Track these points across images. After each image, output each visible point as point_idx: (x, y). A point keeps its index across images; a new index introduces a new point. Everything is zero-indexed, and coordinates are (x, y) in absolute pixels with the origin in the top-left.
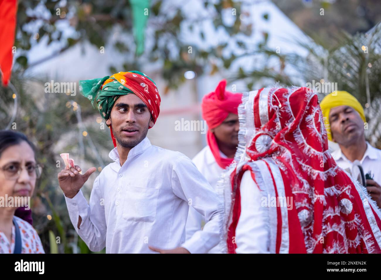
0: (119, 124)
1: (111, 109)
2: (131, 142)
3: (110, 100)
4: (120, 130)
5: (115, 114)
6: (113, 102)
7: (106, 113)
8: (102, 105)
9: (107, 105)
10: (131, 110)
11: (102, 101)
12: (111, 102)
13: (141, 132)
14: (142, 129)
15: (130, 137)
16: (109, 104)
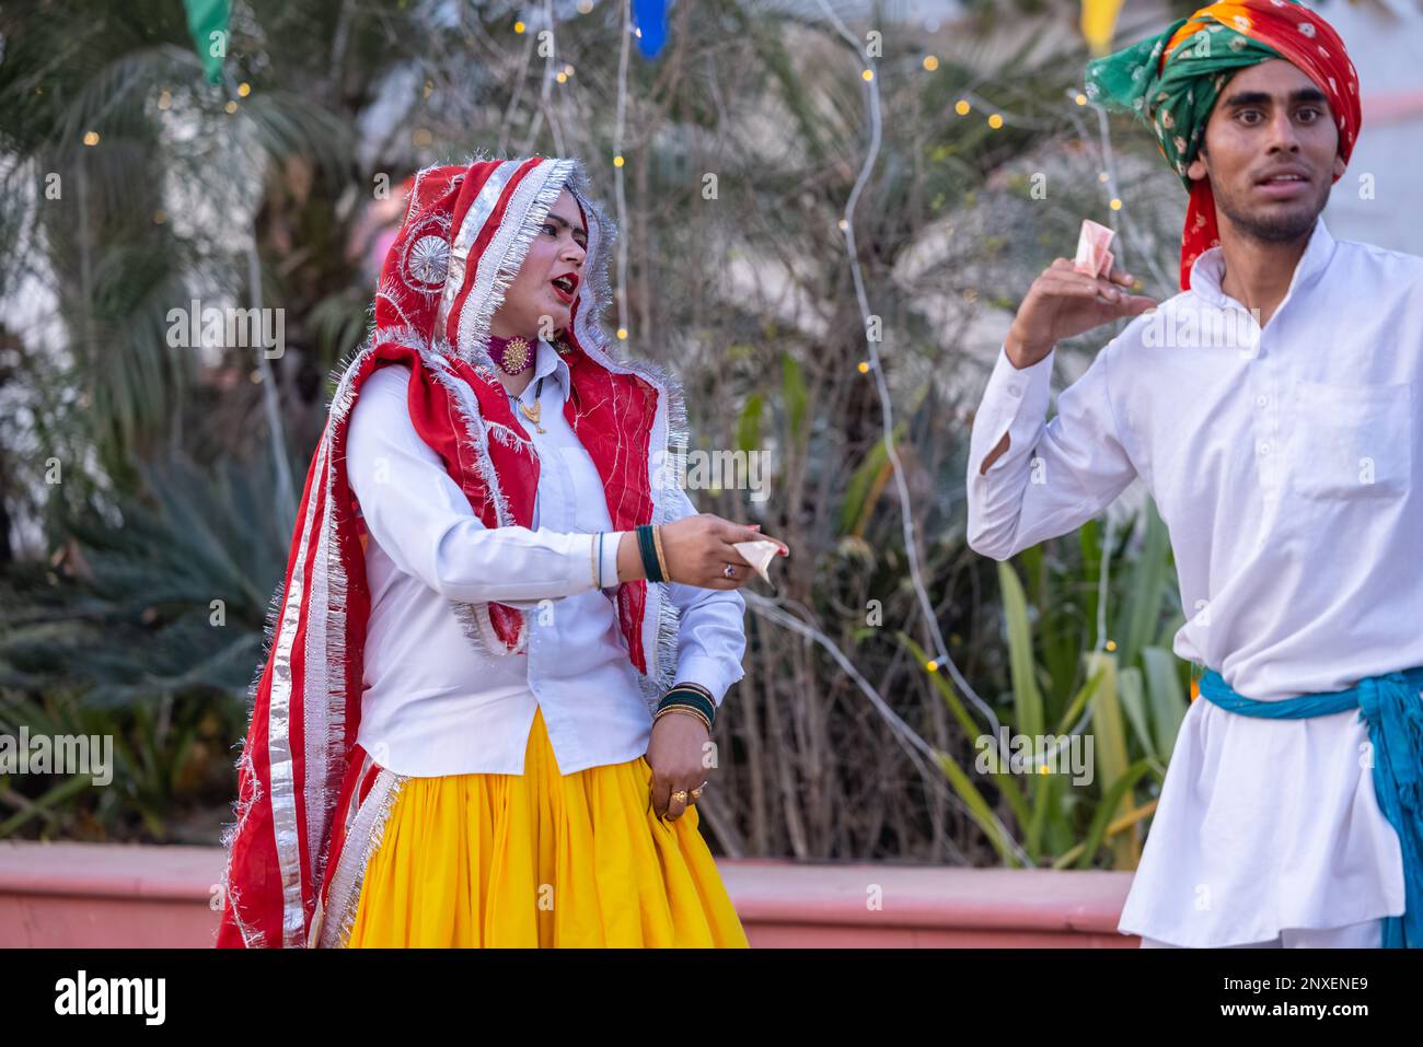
0: (1240, 164)
1: (1205, 122)
2: (1290, 219)
3: (1202, 90)
4: (1250, 181)
5: (1223, 135)
6: (1211, 99)
7: (1188, 140)
8: (1173, 112)
9: (1193, 108)
10: (1279, 112)
11: (1173, 99)
12: (1204, 99)
13: (1318, 183)
14: (1321, 175)
15: (1284, 200)
16: (1198, 104)
